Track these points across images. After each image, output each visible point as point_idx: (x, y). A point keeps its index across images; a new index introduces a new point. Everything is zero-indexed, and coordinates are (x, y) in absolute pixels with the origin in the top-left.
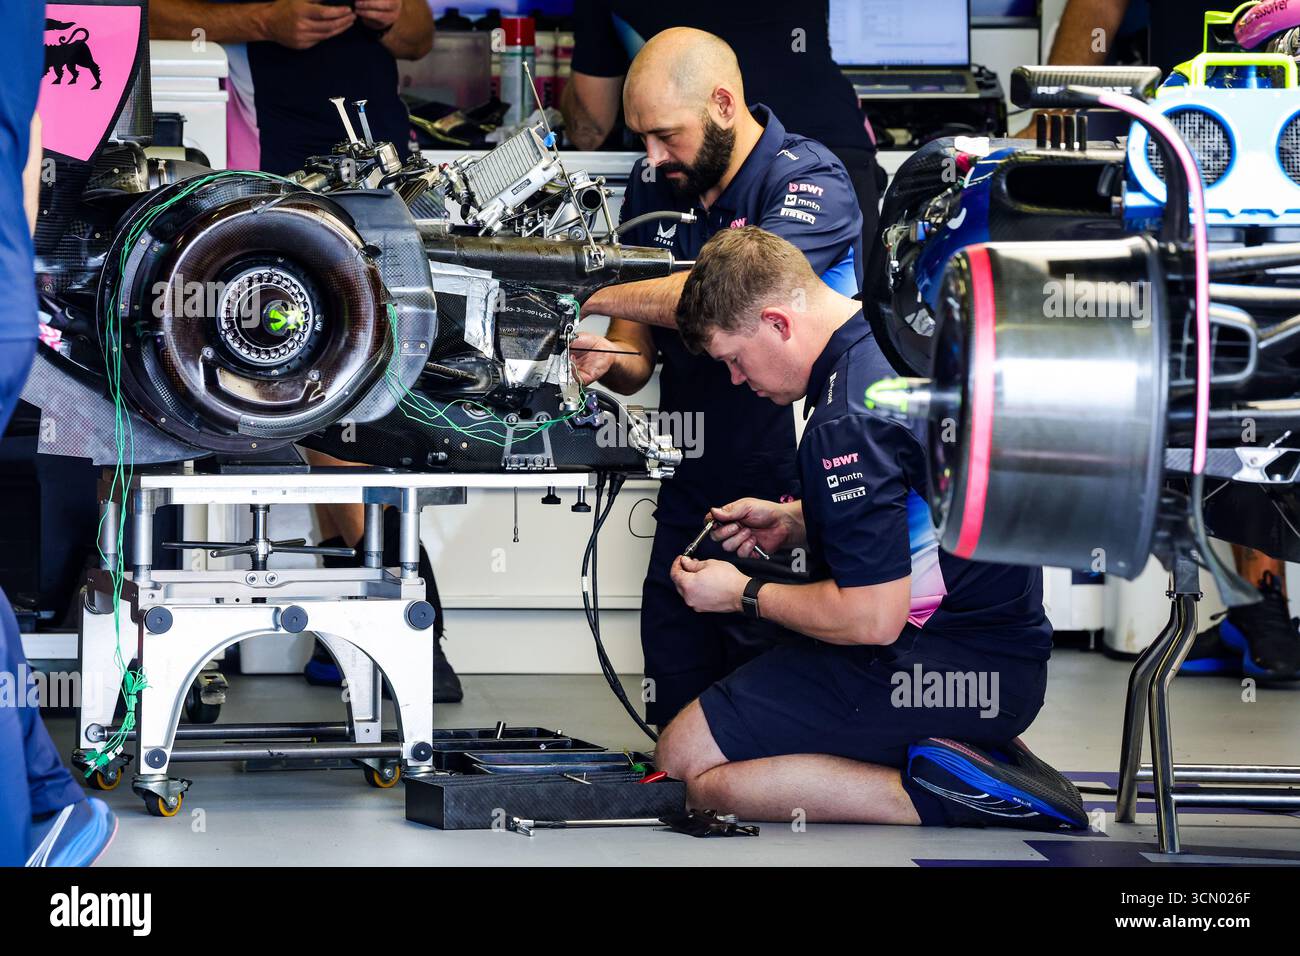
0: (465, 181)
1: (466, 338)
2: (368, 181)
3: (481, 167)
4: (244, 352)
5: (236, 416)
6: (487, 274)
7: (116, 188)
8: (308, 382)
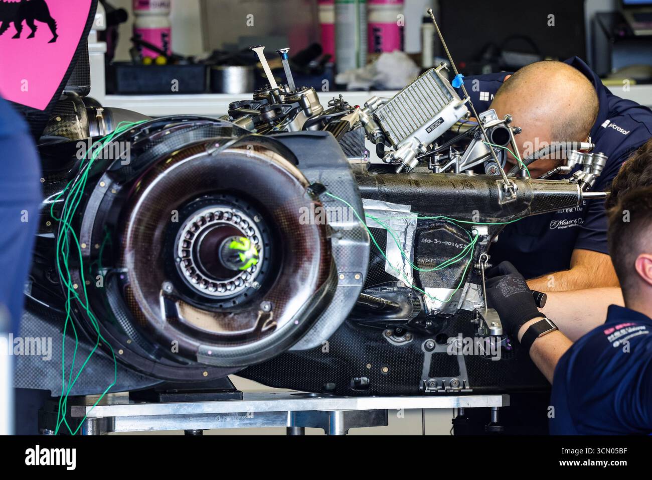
0: (377, 121)
1: (387, 268)
2: (293, 123)
3: (391, 108)
4: (201, 287)
5: (194, 346)
6: (406, 209)
7: (58, 135)
8: (260, 313)
